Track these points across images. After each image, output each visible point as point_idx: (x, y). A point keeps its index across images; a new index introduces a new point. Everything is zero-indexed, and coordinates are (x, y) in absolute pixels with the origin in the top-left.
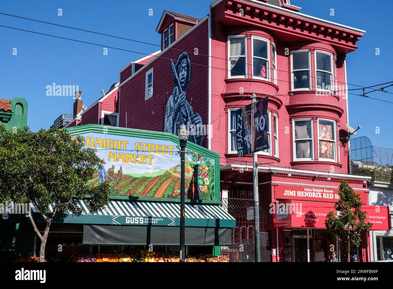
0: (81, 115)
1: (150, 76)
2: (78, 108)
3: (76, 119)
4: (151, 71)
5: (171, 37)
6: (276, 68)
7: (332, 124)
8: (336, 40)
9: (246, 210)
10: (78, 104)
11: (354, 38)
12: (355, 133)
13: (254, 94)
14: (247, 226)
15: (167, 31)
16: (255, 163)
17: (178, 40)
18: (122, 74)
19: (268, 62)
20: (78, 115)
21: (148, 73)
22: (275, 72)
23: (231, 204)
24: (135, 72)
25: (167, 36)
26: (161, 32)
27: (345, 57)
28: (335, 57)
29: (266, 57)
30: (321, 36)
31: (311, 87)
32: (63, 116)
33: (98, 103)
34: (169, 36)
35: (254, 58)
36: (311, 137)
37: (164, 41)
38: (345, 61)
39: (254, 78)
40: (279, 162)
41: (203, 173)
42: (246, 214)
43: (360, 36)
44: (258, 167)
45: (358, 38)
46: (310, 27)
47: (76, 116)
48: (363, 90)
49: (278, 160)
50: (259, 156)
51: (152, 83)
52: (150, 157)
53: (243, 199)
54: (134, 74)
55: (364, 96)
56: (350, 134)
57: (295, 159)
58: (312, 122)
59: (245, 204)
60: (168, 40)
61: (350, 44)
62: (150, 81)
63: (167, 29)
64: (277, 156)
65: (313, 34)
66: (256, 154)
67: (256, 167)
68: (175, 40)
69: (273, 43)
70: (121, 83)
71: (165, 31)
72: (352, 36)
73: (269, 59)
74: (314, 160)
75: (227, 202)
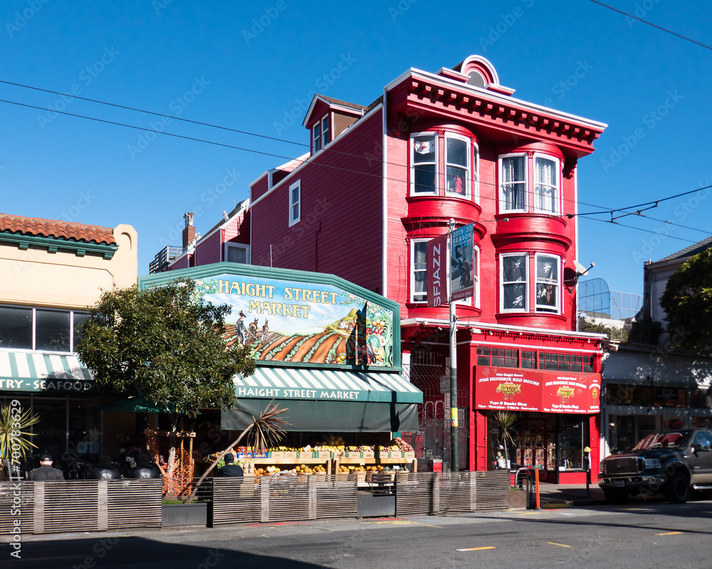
0: (194, 247)
1: (295, 191)
2: (189, 237)
3: (188, 253)
4: (297, 184)
5: (325, 134)
6: (478, 180)
7: (554, 261)
8: (564, 138)
9: (439, 381)
10: (189, 231)
11: (591, 135)
12: (586, 274)
13: (452, 219)
14: (434, 402)
15: (320, 125)
16: (452, 317)
17: (335, 139)
18: (253, 188)
19: (468, 173)
20: (189, 248)
21: (292, 188)
22: (477, 185)
23: (414, 372)
24: (273, 185)
25: (318, 132)
26: (309, 126)
27: (576, 163)
28: (563, 164)
29: (464, 164)
30: (543, 133)
31: (527, 207)
32: (168, 248)
33: (219, 231)
34: (323, 133)
35: (447, 166)
36: (524, 279)
37: (314, 140)
38: (575, 170)
39: (448, 194)
40: (480, 313)
41: (377, 331)
42: (439, 386)
43: (599, 132)
44: (457, 322)
45: (597, 135)
46: (529, 119)
47: (187, 249)
48: (612, 213)
49: (479, 312)
50: (458, 307)
51: (299, 202)
52: (306, 308)
53: (431, 365)
54: (271, 190)
55: (612, 222)
56: (580, 274)
57: (502, 311)
58: (527, 258)
59: (433, 372)
60: (320, 138)
61: (584, 143)
62: (295, 199)
63: (319, 122)
64: (478, 305)
65: (532, 130)
66: (454, 304)
67: (454, 321)
68: (330, 140)
69: (475, 144)
70: (252, 201)
71: (315, 125)
72: (587, 133)
73: (468, 168)
74: (528, 312)
75: (409, 369)
